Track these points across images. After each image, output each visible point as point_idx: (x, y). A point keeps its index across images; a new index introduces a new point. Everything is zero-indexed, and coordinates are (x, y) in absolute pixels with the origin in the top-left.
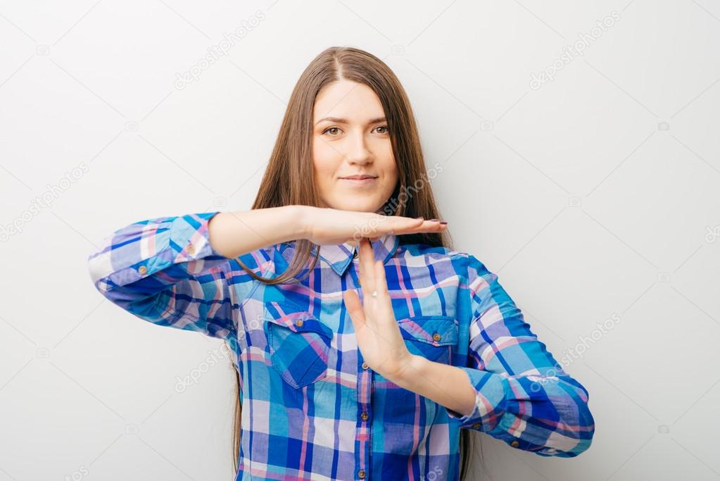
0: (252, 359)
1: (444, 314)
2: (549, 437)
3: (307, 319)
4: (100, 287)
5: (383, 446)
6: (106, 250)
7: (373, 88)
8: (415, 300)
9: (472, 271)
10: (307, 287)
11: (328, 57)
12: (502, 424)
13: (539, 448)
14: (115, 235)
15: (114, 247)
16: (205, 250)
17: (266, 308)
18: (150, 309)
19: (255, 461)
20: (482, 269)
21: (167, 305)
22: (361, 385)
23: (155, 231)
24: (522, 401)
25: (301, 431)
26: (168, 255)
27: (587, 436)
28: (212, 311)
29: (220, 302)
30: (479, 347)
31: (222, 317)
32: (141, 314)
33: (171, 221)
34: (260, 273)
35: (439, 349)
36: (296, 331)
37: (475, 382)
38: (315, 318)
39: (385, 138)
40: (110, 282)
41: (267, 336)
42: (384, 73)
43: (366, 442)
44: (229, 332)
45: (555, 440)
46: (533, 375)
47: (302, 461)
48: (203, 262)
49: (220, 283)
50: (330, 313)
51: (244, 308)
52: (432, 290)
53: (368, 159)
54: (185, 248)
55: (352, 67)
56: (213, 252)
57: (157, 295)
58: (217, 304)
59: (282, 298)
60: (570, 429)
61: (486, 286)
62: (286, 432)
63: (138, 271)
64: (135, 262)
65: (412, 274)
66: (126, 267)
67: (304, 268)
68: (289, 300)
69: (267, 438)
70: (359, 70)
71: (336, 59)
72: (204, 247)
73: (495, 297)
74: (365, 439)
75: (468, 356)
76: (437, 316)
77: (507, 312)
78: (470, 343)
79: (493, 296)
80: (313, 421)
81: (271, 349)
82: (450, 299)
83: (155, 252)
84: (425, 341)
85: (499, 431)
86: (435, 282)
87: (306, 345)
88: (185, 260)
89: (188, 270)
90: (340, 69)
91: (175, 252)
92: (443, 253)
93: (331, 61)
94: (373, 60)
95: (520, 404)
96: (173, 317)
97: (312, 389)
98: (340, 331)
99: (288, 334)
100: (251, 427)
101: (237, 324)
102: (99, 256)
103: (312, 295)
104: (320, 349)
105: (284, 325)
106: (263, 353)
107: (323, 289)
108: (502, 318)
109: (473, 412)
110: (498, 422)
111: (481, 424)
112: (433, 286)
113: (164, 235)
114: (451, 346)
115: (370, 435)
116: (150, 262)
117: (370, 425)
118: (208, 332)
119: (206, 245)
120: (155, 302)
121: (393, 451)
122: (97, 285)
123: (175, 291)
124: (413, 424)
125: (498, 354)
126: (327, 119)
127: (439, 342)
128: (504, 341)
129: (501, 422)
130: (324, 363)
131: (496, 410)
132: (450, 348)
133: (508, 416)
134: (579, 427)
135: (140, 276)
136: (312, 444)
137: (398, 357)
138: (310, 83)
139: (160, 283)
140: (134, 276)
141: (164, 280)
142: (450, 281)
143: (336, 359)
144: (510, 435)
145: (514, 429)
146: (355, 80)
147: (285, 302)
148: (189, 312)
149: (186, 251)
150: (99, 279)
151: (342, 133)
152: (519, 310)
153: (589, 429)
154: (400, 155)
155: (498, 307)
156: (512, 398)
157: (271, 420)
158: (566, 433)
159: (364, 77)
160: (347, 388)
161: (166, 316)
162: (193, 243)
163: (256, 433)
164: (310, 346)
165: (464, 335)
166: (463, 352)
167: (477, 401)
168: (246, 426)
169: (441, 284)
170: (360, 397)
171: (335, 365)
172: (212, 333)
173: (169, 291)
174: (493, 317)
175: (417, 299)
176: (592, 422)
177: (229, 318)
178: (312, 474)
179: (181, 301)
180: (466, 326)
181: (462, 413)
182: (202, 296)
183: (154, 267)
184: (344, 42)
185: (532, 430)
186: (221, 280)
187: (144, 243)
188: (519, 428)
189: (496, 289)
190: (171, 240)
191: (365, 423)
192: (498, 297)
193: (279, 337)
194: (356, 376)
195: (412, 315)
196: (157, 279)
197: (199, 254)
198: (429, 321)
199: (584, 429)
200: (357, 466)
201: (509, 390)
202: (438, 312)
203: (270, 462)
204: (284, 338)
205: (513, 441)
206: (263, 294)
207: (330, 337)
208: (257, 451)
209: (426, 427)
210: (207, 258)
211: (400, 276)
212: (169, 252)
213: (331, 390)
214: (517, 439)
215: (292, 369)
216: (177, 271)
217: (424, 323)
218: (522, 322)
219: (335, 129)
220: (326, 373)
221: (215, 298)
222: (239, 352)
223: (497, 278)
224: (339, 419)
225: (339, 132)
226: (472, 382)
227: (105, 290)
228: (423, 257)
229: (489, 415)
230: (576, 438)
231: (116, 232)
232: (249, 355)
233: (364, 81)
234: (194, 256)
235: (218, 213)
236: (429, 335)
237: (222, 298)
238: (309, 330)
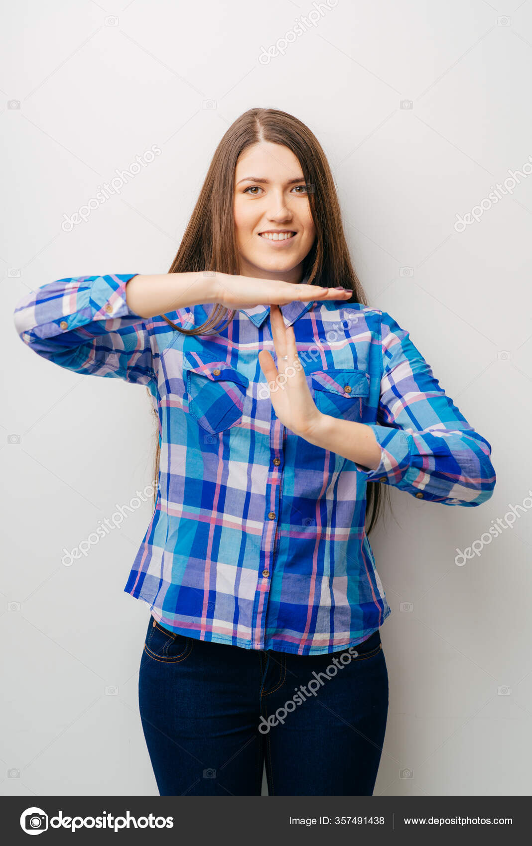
0: (171, 406)
1: (356, 368)
2: (452, 489)
3: (224, 369)
4: (24, 338)
5: (292, 491)
6: (31, 305)
7: (292, 150)
8: (328, 353)
9: (385, 327)
10: (225, 339)
11: (249, 119)
12: (407, 478)
13: (443, 499)
14: (40, 290)
15: (38, 302)
16: (122, 310)
17: (185, 358)
18: (70, 360)
19: (171, 501)
20: (395, 326)
21: (87, 356)
22: (273, 431)
23: (77, 289)
24: (426, 456)
25: (216, 475)
26: (87, 312)
27: (488, 485)
28: (133, 360)
29: (140, 352)
30: (389, 401)
31: (143, 365)
32: (63, 364)
33: (92, 281)
34: (180, 324)
35: (350, 400)
36: (213, 380)
37: (380, 439)
38: (232, 368)
39: (303, 197)
40: (33, 335)
41: (185, 384)
42: (303, 135)
43: (277, 486)
44: (150, 379)
45: (458, 492)
46: (438, 429)
47: (216, 502)
48: (120, 320)
49: (141, 334)
50: (246, 362)
51: (165, 357)
52: (345, 343)
53: (287, 217)
54: (104, 307)
55: (273, 129)
56: (129, 312)
57: (78, 348)
58: (138, 353)
59: (201, 348)
60: (472, 481)
61: (398, 342)
62: (200, 475)
63: (59, 326)
64: (57, 318)
65: (326, 328)
66: (49, 321)
67: (223, 319)
68: (207, 350)
69: (184, 480)
70: (279, 132)
71: (258, 121)
72: (121, 308)
73: (406, 353)
74: (277, 483)
75: (378, 409)
76: (349, 370)
77: (417, 368)
78: (381, 397)
79: (404, 352)
80: (228, 465)
81: (190, 396)
82: (362, 354)
83: (75, 309)
84: (336, 393)
85: (404, 484)
86: (348, 335)
87: (223, 393)
88: (103, 318)
89: (106, 327)
90: (261, 131)
91: (94, 310)
92: (358, 308)
93: (252, 123)
94: (293, 122)
95: (424, 460)
96: (93, 368)
97: (227, 434)
98: (256, 380)
99: (206, 382)
100: (169, 469)
101: (158, 372)
102: (24, 310)
103: (230, 345)
104: (236, 397)
105: (202, 374)
106: (181, 400)
107: (240, 339)
108: (412, 374)
109: (379, 468)
110: (403, 476)
111: (387, 478)
112: (346, 340)
113: (84, 294)
114: (362, 398)
115: (282, 479)
116: (71, 318)
117: (281, 470)
118: (129, 379)
119: (123, 306)
120: (75, 354)
121: (302, 495)
122: (21, 336)
123: (95, 344)
124: (323, 470)
125: (407, 408)
126: (248, 179)
127: (350, 393)
128: (413, 396)
129: (406, 475)
130: (239, 410)
131: (401, 465)
132: (360, 400)
133: (412, 470)
134: (481, 479)
135: (61, 331)
136: (226, 486)
137: (307, 417)
138: (232, 145)
139: (80, 338)
140: (55, 330)
141: (84, 336)
142: (363, 337)
143: (250, 407)
144: (415, 487)
145: (419, 482)
146: (275, 141)
147: (203, 352)
148: (110, 362)
149: (105, 310)
150: (23, 331)
151: (262, 192)
152: (428, 366)
153: (490, 481)
154: (318, 213)
155: (408, 362)
156: (416, 453)
157: (188, 464)
158: (468, 485)
159: (285, 139)
160: (260, 435)
161: (86, 366)
162: (111, 302)
163: (173, 475)
164: (226, 394)
165: (375, 389)
166: (374, 404)
167: (382, 458)
168: (164, 469)
169: (355, 338)
170: (273, 443)
171: (250, 412)
172: (133, 380)
173: (89, 343)
174: (403, 372)
175: (330, 351)
176: (493, 474)
177: (150, 366)
178: (224, 514)
179: (100, 353)
180: (377, 380)
181: (369, 467)
182: (122, 347)
183: (75, 324)
184: (266, 103)
185: (434, 483)
186: (142, 331)
187: (66, 299)
188: (423, 481)
189: (407, 345)
190: (90, 299)
191: (277, 468)
192: (409, 353)
193: (197, 385)
194: (270, 423)
195: (325, 367)
196: (77, 334)
197: (116, 314)
198: (341, 374)
199: (485, 481)
200: (268, 507)
201: (413, 446)
202: (350, 365)
203: (186, 503)
204: (202, 386)
205: (417, 493)
206: (182, 344)
207: (246, 386)
208: (174, 492)
209: (334, 473)
210: (123, 318)
211: (315, 329)
212: (89, 310)
213: (246, 436)
214: (421, 491)
215: (209, 416)
216: (95, 327)
217: (337, 375)
218: (431, 377)
219: (256, 188)
220: (241, 420)
221: (136, 349)
222: (159, 399)
223: (408, 335)
224: (253, 463)
225: (260, 191)
226: (378, 440)
227: (29, 341)
228: (338, 311)
229: (394, 470)
230: (477, 489)
231: (41, 288)
232: (168, 402)
233: (284, 143)
234: (112, 315)
235: (137, 275)
236: (340, 387)
237: (142, 348)
238: (226, 379)
